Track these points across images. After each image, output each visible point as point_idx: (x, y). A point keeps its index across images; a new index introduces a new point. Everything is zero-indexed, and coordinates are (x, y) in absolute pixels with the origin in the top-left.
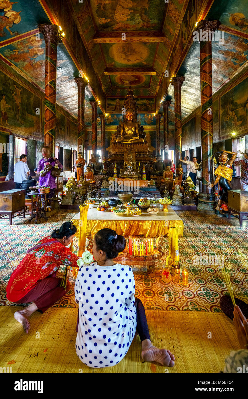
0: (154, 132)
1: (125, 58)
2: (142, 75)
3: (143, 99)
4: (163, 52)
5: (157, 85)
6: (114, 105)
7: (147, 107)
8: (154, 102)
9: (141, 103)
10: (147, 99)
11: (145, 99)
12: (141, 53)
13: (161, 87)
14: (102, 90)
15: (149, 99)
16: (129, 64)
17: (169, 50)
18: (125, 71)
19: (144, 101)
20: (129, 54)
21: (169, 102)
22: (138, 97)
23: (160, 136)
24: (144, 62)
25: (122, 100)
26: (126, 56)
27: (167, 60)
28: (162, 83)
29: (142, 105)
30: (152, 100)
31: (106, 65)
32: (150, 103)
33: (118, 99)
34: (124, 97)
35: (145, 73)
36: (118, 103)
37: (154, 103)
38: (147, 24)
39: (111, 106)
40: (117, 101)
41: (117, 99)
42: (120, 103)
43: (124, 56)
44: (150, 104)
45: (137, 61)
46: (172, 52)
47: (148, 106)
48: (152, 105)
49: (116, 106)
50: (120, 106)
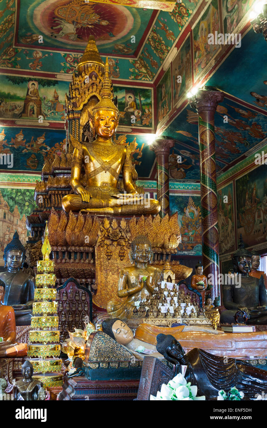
6: (19, 99)
8: (149, 101)
10: (128, 90)
11: (121, 89)
15: (134, 92)
25: (49, 85)
30: (144, 93)
32: (138, 102)
33: (35, 80)
34: (53, 76)
36: (36, 93)
37: (150, 104)
39: (10, 103)
40: (32, 86)
41: (30, 80)
42: (41, 96)
44: (139, 107)
47: (131, 110)
48: (143, 111)
49: (27, 101)
50: (39, 102)
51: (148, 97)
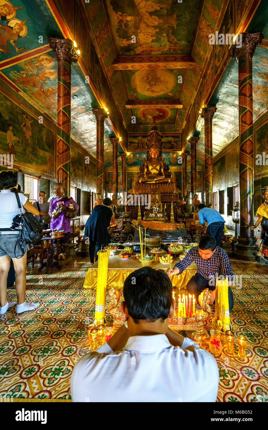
0: (179, 173)
1: (149, 89)
2: (167, 109)
3: (167, 137)
4: (191, 80)
5: (183, 120)
6: (136, 143)
7: (172, 145)
8: (179, 140)
9: (166, 141)
10: (172, 137)
11: (170, 136)
12: (167, 82)
13: (188, 121)
14: (124, 126)
15: (174, 137)
16: (154, 96)
17: (199, 78)
18: (149, 104)
19: (169, 139)
20: (154, 83)
21: (197, 138)
22: (163, 134)
23: (186, 177)
24: (170, 92)
25: (145, 137)
26: (150, 86)
27: (196, 90)
28: (189, 117)
29: (167, 143)
30: (178, 137)
31: (128, 97)
32: (175, 140)
33: (141, 136)
34: (147, 134)
35: (171, 106)
36: (141, 141)
37: (180, 141)
38: (173, 46)
39: (133, 144)
40: (140, 138)
41: (140, 136)
42: (143, 141)
43: (148, 87)
44: (176, 142)
45: (162, 93)
46: (202, 80)
47: (173, 143)
48: (177, 144)
49: (138, 143)
50: (142, 144)
51: (179, 138)
